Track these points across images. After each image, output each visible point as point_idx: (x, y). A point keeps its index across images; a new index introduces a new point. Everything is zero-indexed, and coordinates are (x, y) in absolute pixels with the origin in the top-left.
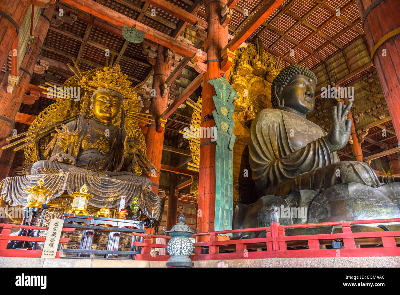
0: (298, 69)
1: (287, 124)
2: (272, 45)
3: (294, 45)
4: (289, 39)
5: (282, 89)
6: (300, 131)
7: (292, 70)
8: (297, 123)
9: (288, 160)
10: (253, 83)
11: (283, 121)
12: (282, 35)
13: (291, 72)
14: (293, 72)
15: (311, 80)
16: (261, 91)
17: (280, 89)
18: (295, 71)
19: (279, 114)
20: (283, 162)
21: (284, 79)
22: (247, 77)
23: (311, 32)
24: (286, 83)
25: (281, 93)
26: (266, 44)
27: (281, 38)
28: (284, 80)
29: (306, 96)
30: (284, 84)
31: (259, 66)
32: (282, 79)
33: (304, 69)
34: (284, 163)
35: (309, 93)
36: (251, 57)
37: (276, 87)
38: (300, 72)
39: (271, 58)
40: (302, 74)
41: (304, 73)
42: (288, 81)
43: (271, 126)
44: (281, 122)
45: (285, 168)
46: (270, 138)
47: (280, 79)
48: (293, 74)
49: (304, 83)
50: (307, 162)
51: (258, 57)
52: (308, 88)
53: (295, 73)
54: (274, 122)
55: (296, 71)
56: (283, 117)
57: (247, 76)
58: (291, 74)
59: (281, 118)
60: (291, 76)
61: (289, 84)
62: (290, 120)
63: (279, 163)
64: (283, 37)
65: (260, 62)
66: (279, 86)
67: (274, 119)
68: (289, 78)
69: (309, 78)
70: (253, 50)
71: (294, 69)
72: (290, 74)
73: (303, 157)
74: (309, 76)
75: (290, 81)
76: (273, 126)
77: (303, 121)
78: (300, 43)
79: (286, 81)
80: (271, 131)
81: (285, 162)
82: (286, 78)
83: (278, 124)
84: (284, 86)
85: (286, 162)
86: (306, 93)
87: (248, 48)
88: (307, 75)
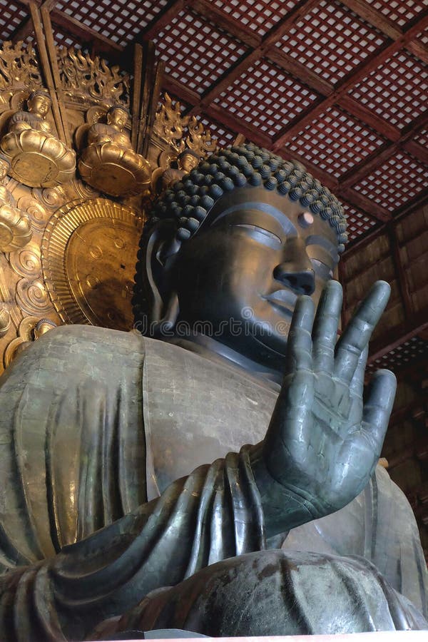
0: (252, 162)
1: (159, 401)
2: (214, 84)
3: (313, 97)
4: (287, 67)
5: (177, 249)
6: (214, 435)
7: (226, 164)
8: (208, 399)
9: (81, 557)
10: (82, 226)
11: (140, 384)
12: (253, 43)
13: (221, 175)
14: (228, 173)
15: (309, 218)
16: (116, 266)
17: (168, 246)
18: (235, 169)
19: (128, 353)
20: (58, 566)
21: (190, 203)
22: (54, 195)
23: (379, 42)
24: (194, 222)
25: (168, 265)
26: (191, 79)
27: (252, 57)
28: (190, 207)
29: (278, 284)
30: (187, 225)
31: (114, 152)
32: (181, 202)
33: (281, 167)
34: (61, 573)
35: (289, 270)
36: (94, 116)
37: (152, 239)
38: (258, 176)
39: (198, 138)
40: (267, 184)
41: (274, 181)
42: (202, 211)
43: (72, 400)
44: (130, 387)
45: (60, 597)
46: (48, 458)
47: (175, 204)
48: (229, 181)
49: (275, 229)
50: (156, 563)
51: (121, 117)
52: (291, 252)
53: (234, 178)
54: (91, 384)
55: (242, 168)
56: (141, 368)
57: (56, 193)
58: (221, 183)
59: (136, 370)
60: (217, 189)
61: (207, 224)
62: (173, 384)
63: (44, 571)
64: (258, 53)
65: (124, 139)
66: (166, 236)
67: (94, 372)
68: (209, 200)
69: (301, 209)
70: (114, 90)
71: (233, 162)
72: (215, 181)
73: (139, 543)
74: (303, 200)
75: (213, 213)
76: (83, 405)
77: (249, 394)
78: (336, 86)
79: (194, 214)
80: (67, 426)
81: (66, 568)
82: (196, 197)
83: (113, 398)
84: (185, 233)
85: (70, 568)
86: (277, 273)
87: (88, 77)
88: (292, 194)
